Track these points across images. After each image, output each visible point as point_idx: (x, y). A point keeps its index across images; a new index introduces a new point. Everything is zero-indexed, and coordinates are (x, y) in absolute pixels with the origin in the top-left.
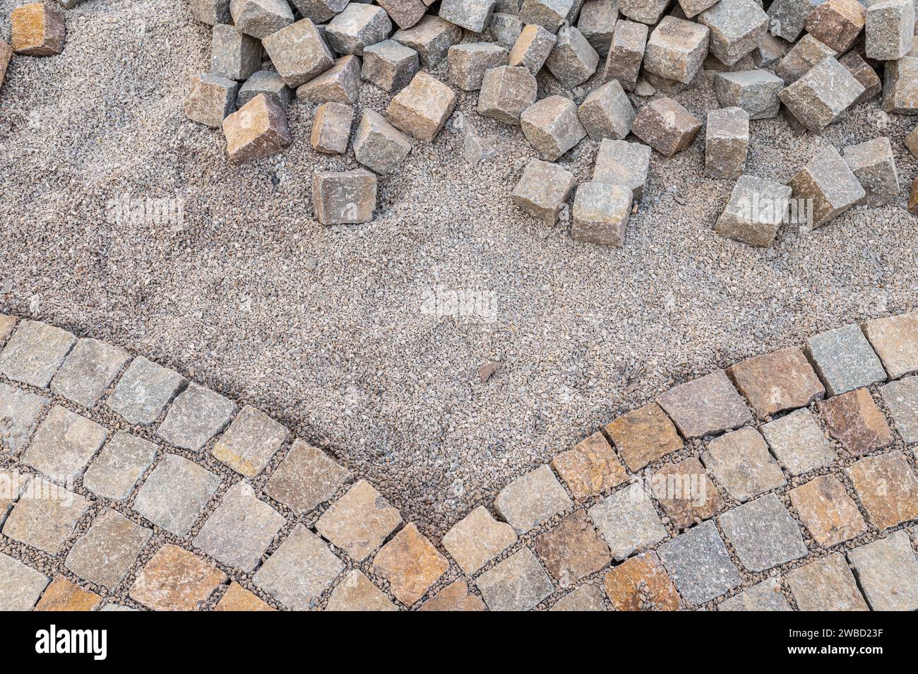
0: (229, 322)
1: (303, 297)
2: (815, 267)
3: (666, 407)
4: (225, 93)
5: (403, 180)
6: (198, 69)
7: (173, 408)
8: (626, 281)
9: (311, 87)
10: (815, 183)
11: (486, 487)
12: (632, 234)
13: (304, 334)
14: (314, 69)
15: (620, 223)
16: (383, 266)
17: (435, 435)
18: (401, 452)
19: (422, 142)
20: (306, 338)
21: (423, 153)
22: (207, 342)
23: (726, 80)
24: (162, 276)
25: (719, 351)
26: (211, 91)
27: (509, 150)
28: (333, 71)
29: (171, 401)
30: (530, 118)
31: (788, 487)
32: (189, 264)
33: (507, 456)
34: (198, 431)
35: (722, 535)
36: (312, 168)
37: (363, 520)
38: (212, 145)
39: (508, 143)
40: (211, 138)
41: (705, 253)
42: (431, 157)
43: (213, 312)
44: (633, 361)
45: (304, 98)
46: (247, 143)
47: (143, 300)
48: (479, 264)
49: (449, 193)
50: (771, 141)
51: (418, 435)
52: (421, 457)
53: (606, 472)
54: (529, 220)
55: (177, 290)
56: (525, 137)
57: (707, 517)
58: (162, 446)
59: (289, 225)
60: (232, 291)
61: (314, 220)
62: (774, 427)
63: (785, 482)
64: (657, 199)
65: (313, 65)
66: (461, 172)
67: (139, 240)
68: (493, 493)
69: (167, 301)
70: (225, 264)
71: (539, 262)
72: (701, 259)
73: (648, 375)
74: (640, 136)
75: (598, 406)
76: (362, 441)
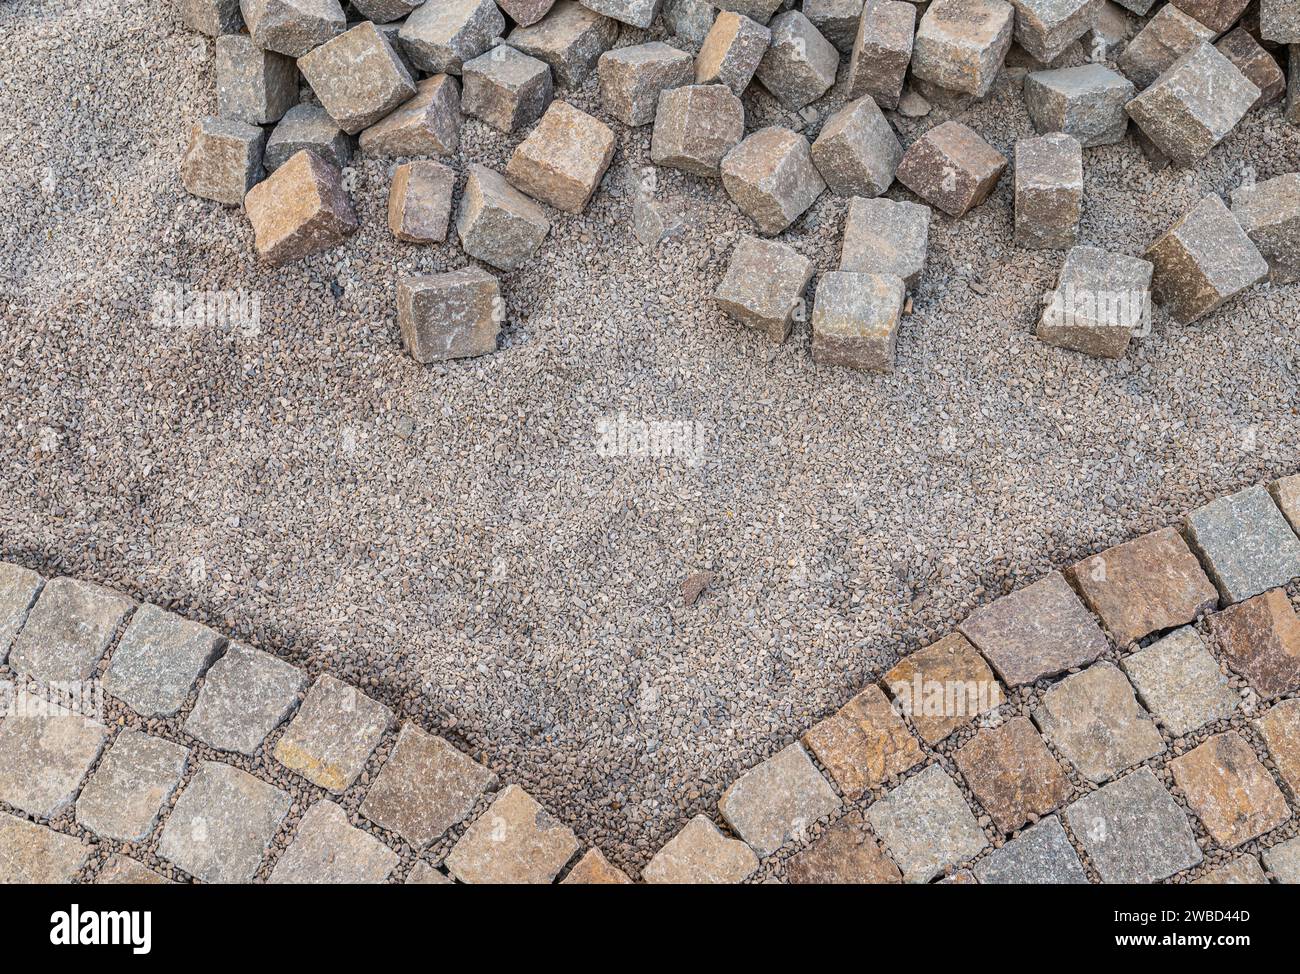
0: (283, 530)
1: (396, 483)
2: (1193, 385)
3: (977, 638)
4: (245, 151)
5: (541, 278)
6: (196, 106)
7: (206, 686)
8: (901, 424)
9: (382, 133)
10: (1190, 257)
11: (704, 777)
12: (906, 348)
13: (402, 543)
14: (386, 105)
15: (888, 338)
16: (519, 425)
17: (620, 696)
18: (569, 726)
19: (566, 214)
20: (407, 551)
21: (568, 232)
22: (250, 566)
23: (1042, 86)
24: (170, 459)
25: (1051, 535)
26: (222, 148)
27: (704, 221)
28: (415, 103)
29: (203, 674)
30: (736, 168)
31: (1168, 754)
32: (210, 437)
33: (733, 724)
34: (249, 721)
35: (1072, 838)
36: (394, 268)
37: (519, 849)
38: (231, 236)
39: (704, 209)
40: (228, 224)
41: (1021, 372)
42: (583, 238)
43: (257, 513)
44: (920, 558)
45: (371, 150)
46: (288, 234)
47: (142, 501)
48: (670, 410)
49: (614, 297)
50: (1115, 180)
51: (593, 697)
52: (600, 732)
53: (889, 749)
54: (744, 333)
55: (195, 481)
56: (729, 198)
57: (1047, 811)
58: (195, 748)
59: (365, 365)
60: (283, 477)
61: (405, 355)
62: (1143, 660)
63: (1163, 748)
64: (942, 287)
65: (384, 97)
66: (632, 261)
67: (127, 401)
68: (715, 786)
69: (182, 501)
70: (269, 435)
71: (764, 402)
72: (1015, 382)
73: (945, 582)
74: (910, 186)
75: (869, 638)
76: (507, 713)
